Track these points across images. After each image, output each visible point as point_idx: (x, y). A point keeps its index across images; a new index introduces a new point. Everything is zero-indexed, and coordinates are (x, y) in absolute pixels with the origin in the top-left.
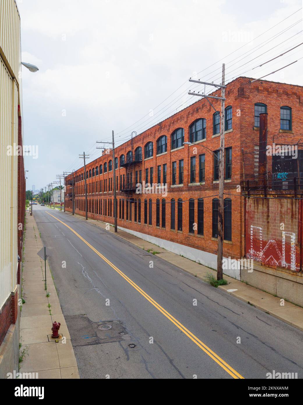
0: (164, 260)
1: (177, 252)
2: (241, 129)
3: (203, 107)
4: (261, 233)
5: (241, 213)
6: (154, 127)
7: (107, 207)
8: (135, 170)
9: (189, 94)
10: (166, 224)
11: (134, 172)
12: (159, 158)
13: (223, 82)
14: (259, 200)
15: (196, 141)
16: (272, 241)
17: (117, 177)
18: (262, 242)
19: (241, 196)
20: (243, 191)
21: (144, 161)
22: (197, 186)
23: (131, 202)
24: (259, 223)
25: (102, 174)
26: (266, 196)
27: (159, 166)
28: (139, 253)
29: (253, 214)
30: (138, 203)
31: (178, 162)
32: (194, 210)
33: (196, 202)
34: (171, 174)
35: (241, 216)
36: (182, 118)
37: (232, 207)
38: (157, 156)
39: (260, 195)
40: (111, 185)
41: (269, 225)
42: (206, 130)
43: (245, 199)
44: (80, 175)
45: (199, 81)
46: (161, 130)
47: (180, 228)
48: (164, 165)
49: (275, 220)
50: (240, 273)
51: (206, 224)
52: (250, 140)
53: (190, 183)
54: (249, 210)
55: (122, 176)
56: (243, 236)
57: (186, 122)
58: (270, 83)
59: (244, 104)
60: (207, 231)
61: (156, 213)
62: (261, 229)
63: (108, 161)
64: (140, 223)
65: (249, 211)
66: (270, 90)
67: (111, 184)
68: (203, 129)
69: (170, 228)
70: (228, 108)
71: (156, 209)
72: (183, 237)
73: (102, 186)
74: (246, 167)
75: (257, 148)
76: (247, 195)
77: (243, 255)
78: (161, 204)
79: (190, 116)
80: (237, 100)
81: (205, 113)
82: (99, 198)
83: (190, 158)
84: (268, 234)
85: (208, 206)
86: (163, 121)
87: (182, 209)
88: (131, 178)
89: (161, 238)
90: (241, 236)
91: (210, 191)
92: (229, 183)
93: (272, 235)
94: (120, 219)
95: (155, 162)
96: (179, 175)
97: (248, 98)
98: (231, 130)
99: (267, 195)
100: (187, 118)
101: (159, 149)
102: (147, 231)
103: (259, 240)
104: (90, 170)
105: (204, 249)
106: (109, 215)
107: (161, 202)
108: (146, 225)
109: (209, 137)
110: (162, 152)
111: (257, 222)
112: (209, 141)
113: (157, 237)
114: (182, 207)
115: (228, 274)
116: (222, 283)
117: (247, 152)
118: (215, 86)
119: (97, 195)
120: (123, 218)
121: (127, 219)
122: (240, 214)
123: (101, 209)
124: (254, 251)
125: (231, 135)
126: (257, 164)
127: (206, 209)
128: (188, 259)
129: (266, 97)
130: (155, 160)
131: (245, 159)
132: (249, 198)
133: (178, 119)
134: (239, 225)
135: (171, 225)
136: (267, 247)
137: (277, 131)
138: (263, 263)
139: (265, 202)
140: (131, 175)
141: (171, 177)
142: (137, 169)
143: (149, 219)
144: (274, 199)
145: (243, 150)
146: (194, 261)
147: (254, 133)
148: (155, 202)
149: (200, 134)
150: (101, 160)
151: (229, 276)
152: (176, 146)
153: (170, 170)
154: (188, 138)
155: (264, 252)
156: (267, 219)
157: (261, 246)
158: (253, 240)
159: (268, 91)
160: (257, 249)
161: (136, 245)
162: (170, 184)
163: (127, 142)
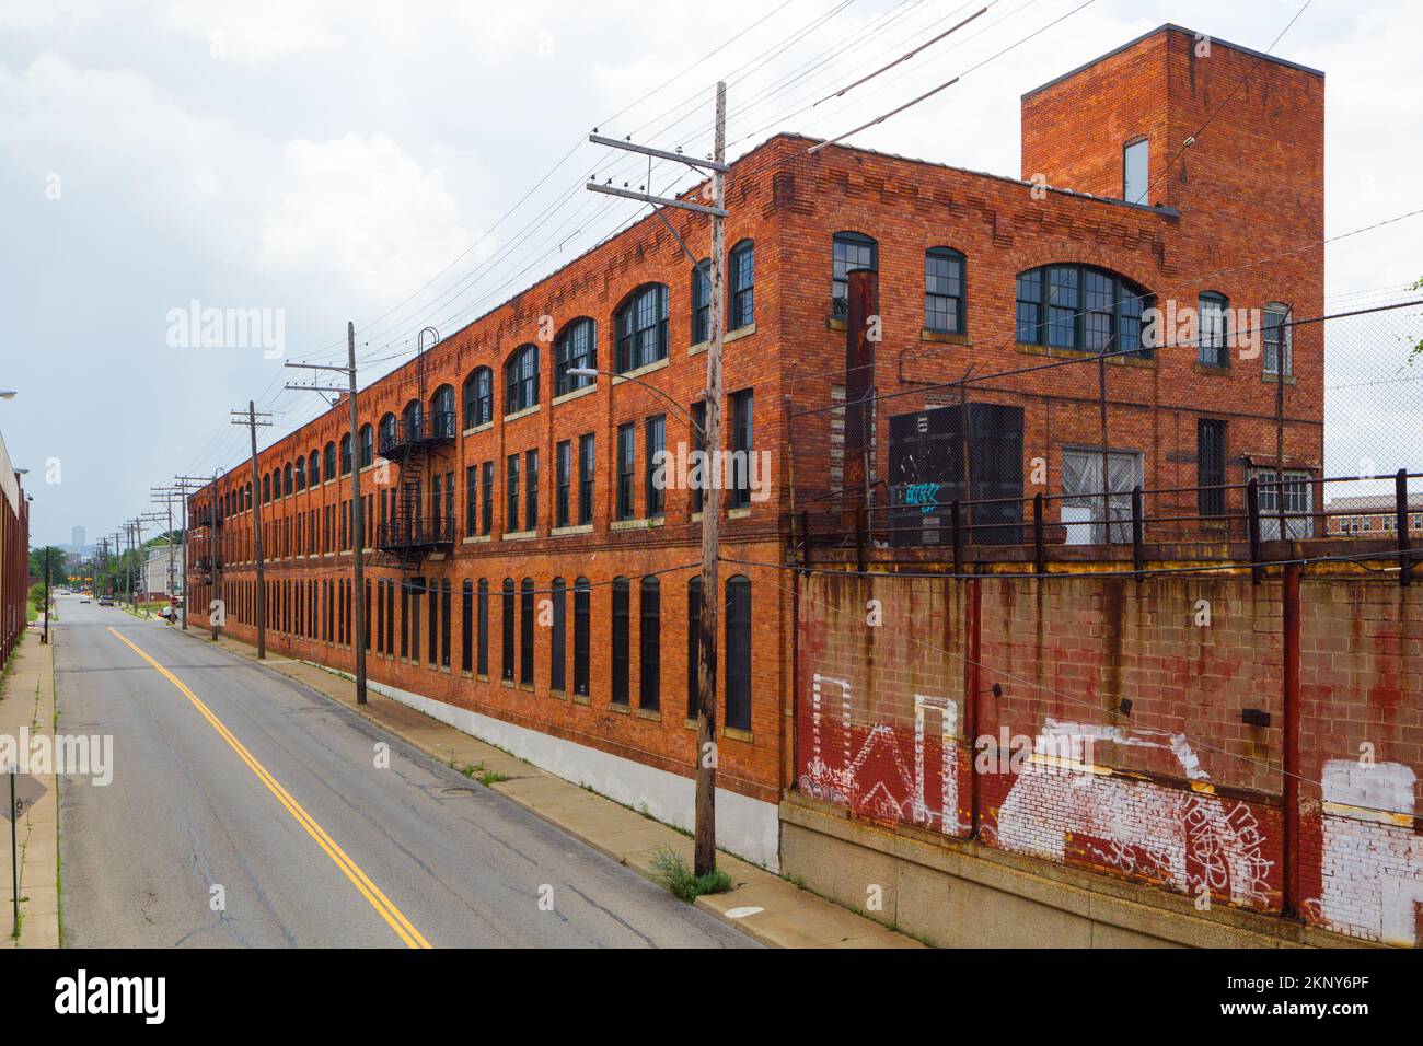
0: (519, 804)
1: (570, 773)
2: (784, 324)
3: (659, 243)
4: (847, 701)
5: (782, 629)
6: (495, 313)
7: (336, 610)
8: (432, 470)
9: (591, 187)
10: (537, 671)
11: (429, 478)
12: (513, 426)
13: (719, 150)
14: (841, 581)
15: (638, 365)
16: (881, 729)
17: (371, 496)
18: (849, 735)
19: (782, 569)
20: (789, 551)
21: (463, 439)
22: (638, 532)
23: (417, 593)
24: (840, 664)
25: (318, 486)
26: (861, 568)
27: (512, 458)
28: (430, 779)
29: (820, 635)
30: (440, 596)
31: (576, 442)
32: (628, 617)
33: (635, 588)
34: (554, 486)
35: (782, 640)
36: (589, 278)
37: (753, 608)
38: (507, 418)
39: (843, 563)
40: (348, 527)
41: (873, 672)
42: (670, 327)
43: (796, 580)
44: (242, 487)
45: (626, 141)
46: (519, 323)
47: (583, 687)
48: (531, 453)
49: (892, 653)
50: (780, 847)
51: (668, 671)
52: (816, 365)
53: (617, 520)
54: (810, 617)
55: (389, 494)
56: (789, 712)
57: (604, 296)
58: (889, 160)
59: (795, 236)
60: (671, 697)
61: (501, 630)
62: (846, 686)
63: (340, 438)
64: (447, 670)
65: (807, 623)
66: (887, 187)
67: (348, 523)
68: (662, 325)
69: (548, 685)
70: (739, 248)
71: (501, 615)
72: (592, 719)
73: (318, 531)
74: (801, 462)
75: (839, 395)
76: (801, 563)
77: (790, 783)
78: (518, 598)
79: (617, 273)
80: (771, 219)
81: (667, 264)
82: (306, 575)
83: (615, 429)
84: (868, 705)
85: (674, 606)
86: (526, 291)
87: (588, 615)
88: (419, 500)
89: (520, 722)
90: (782, 712)
91: (679, 550)
92: (742, 519)
93: (883, 708)
94: (380, 655)
95: (499, 441)
96: (580, 491)
97: (809, 213)
98: (750, 329)
99: (866, 563)
100: (607, 281)
101: (515, 396)
102: (471, 698)
103: (842, 727)
104: (277, 471)
105: (660, 764)
106: (341, 641)
107: (518, 588)
108: (470, 675)
109: (679, 351)
110: (523, 406)
111: (833, 663)
112: (679, 365)
113: (506, 721)
114: (588, 607)
115: (739, 853)
116: (710, 885)
117: (803, 408)
118: (691, 163)
119: (300, 565)
120: (390, 651)
121: (404, 653)
122: (778, 635)
123: (316, 618)
124: (824, 767)
125: (751, 344)
126: (840, 454)
127: (669, 617)
128: (607, 798)
129: (876, 212)
130: (499, 436)
131: (799, 433)
132: (808, 575)
133: (575, 285)
134: (776, 672)
135: (552, 675)
136: (866, 750)
137: (914, 337)
138: (853, 811)
139: (859, 589)
140: (419, 490)
141: (554, 500)
142: (440, 468)
143: (479, 652)
144: (890, 581)
145: (789, 402)
146: (627, 807)
147: (830, 339)
148: (500, 590)
149: (650, 339)
150: (314, 435)
151: (742, 860)
152: (569, 385)
153: (551, 470)
154: (611, 354)
155: (855, 769)
156: (868, 650)
157: (847, 749)
158: (822, 728)
159: (881, 191)
160: (834, 759)
161: (428, 749)
162: (550, 525)
163: (405, 366)
